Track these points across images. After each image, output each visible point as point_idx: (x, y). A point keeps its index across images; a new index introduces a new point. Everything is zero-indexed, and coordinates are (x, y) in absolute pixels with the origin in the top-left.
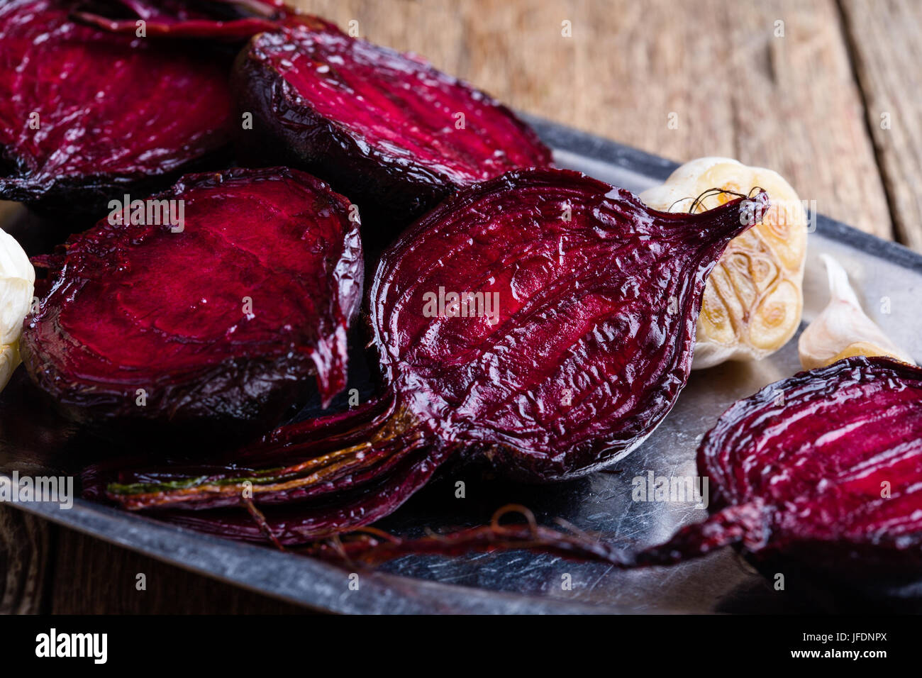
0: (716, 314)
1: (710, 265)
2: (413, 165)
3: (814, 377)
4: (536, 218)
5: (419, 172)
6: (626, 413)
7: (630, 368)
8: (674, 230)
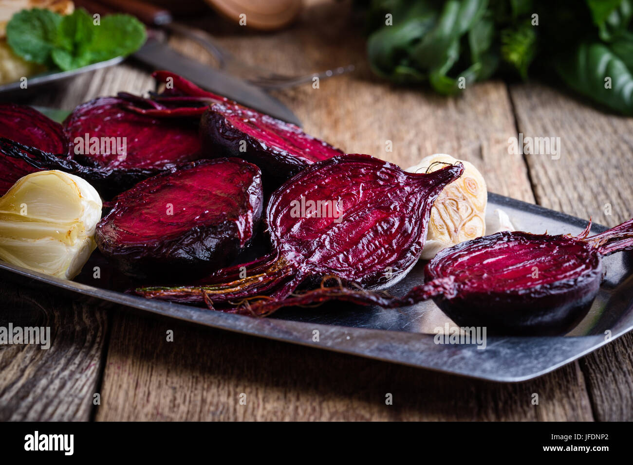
0: (440, 227)
1: (435, 196)
2: (288, 155)
3: (484, 239)
4: (349, 176)
5: (292, 159)
6: (393, 261)
7: (394, 241)
8: (417, 181)
